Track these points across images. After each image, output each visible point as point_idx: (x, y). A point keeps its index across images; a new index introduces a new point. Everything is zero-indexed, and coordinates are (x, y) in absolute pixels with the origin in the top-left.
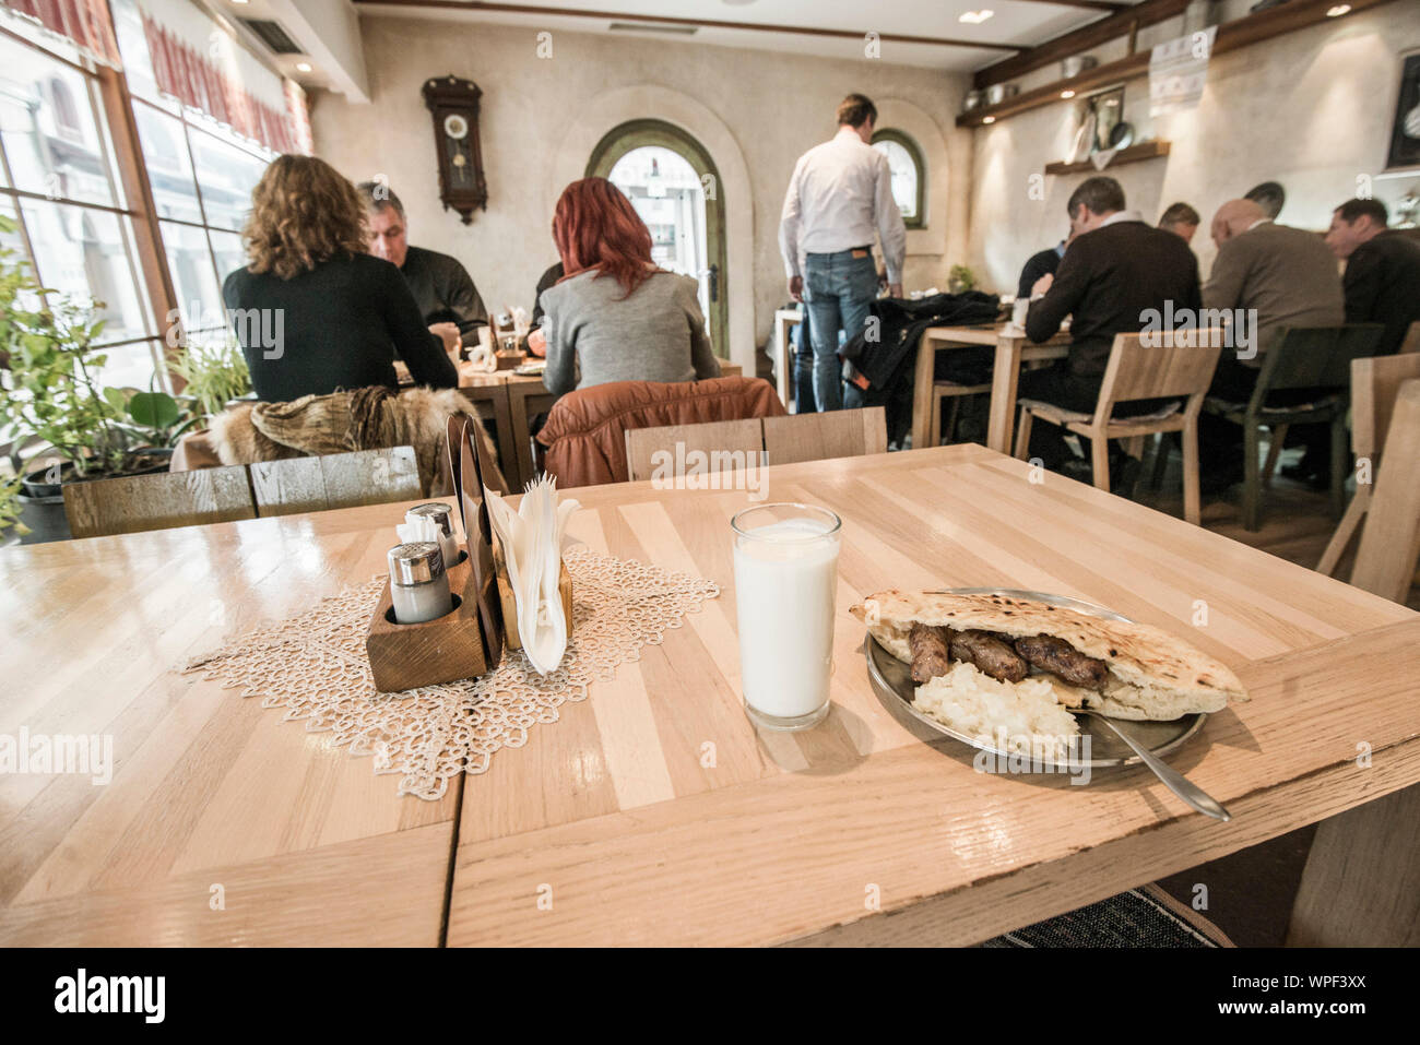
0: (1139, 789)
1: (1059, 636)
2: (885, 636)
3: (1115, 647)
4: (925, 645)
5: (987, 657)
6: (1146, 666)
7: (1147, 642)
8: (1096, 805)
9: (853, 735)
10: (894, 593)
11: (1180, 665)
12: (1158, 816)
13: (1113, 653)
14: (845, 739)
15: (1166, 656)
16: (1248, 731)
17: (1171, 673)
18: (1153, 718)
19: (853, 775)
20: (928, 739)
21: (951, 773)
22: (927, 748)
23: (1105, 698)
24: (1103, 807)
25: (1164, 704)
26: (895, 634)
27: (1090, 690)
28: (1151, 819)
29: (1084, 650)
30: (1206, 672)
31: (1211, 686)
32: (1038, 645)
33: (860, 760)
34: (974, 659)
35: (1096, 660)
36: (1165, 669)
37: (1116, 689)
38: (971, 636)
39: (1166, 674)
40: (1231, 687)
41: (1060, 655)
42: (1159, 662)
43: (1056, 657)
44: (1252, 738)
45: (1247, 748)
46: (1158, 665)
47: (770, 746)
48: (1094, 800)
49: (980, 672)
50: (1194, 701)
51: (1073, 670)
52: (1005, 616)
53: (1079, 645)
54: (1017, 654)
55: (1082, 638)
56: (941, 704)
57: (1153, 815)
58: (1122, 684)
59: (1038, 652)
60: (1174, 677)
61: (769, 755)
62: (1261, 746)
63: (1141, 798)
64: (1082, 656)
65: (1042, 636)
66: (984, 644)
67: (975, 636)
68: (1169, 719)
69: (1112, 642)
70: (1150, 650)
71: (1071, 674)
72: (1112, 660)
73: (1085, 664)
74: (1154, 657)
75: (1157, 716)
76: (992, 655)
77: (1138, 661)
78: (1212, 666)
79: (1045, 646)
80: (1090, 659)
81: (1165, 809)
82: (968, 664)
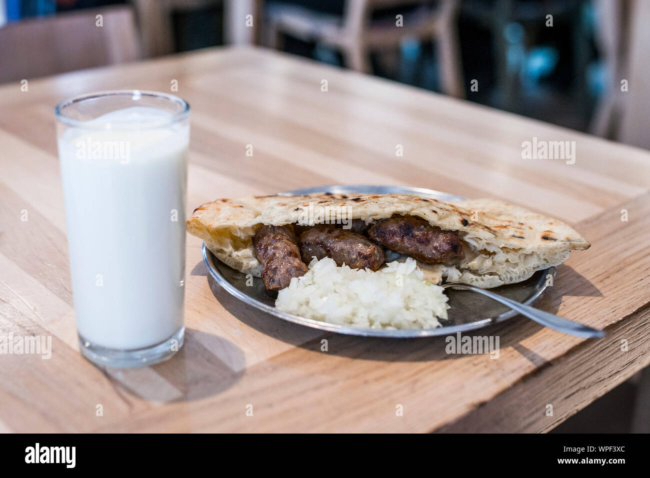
0: (512, 345)
1: (413, 213)
2: (225, 250)
3: (466, 217)
4: (275, 248)
5: (342, 250)
6: (495, 231)
7: (488, 213)
8: (479, 366)
9: (220, 354)
10: (224, 201)
11: (523, 227)
12: (535, 364)
13: (465, 223)
14: (211, 359)
15: (510, 222)
16: (588, 282)
17: (518, 234)
18: (508, 282)
19: (234, 391)
20: (300, 343)
21: (335, 368)
22: (303, 351)
23: (462, 271)
24: (486, 367)
25: (516, 265)
26: (238, 244)
27: (447, 265)
28: (529, 367)
29: (439, 223)
30: (547, 229)
31: (555, 240)
32: (393, 227)
33: (236, 377)
34: (329, 253)
35: (450, 231)
36: (511, 232)
37: (471, 260)
38: (322, 231)
39: (514, 236)
40: (570, 237)
41: (417, 233)
42: (505, 227)
43: (413, 236)
44: (592, 286)
45: (591, 294)
46: (505, 229)
47: (128, 383)
48: (476, 362)
49: (339, 265)
50: (542, 257)
51: (431, 246)
52: (354, 203)
53: (433, 219)
54: (373, 241)
55: (435, 212)
56: (307, 303)
57: (530, 363)
58: (475, 253)
59: (394, 234)
60: (522, 238)
61: (132, 392)
62: (602, 291)
63: (516, 353)
64: (437, 230)
65: (396, 216)
66: (337, 237)
67: (327, 230)
68: (522, 280)
69: (461, 214)
70: (494, 219)
71: (428, 251)
72: (466, 229)
73: (441, 237)
74: (499, 223)
75: (511, 279)
76: (347, 247)
77: (487, 227)
78: (551, 224)
79: (400, 227)
80: (446, 232)
81: (538, 356)
82: (326, 259)
